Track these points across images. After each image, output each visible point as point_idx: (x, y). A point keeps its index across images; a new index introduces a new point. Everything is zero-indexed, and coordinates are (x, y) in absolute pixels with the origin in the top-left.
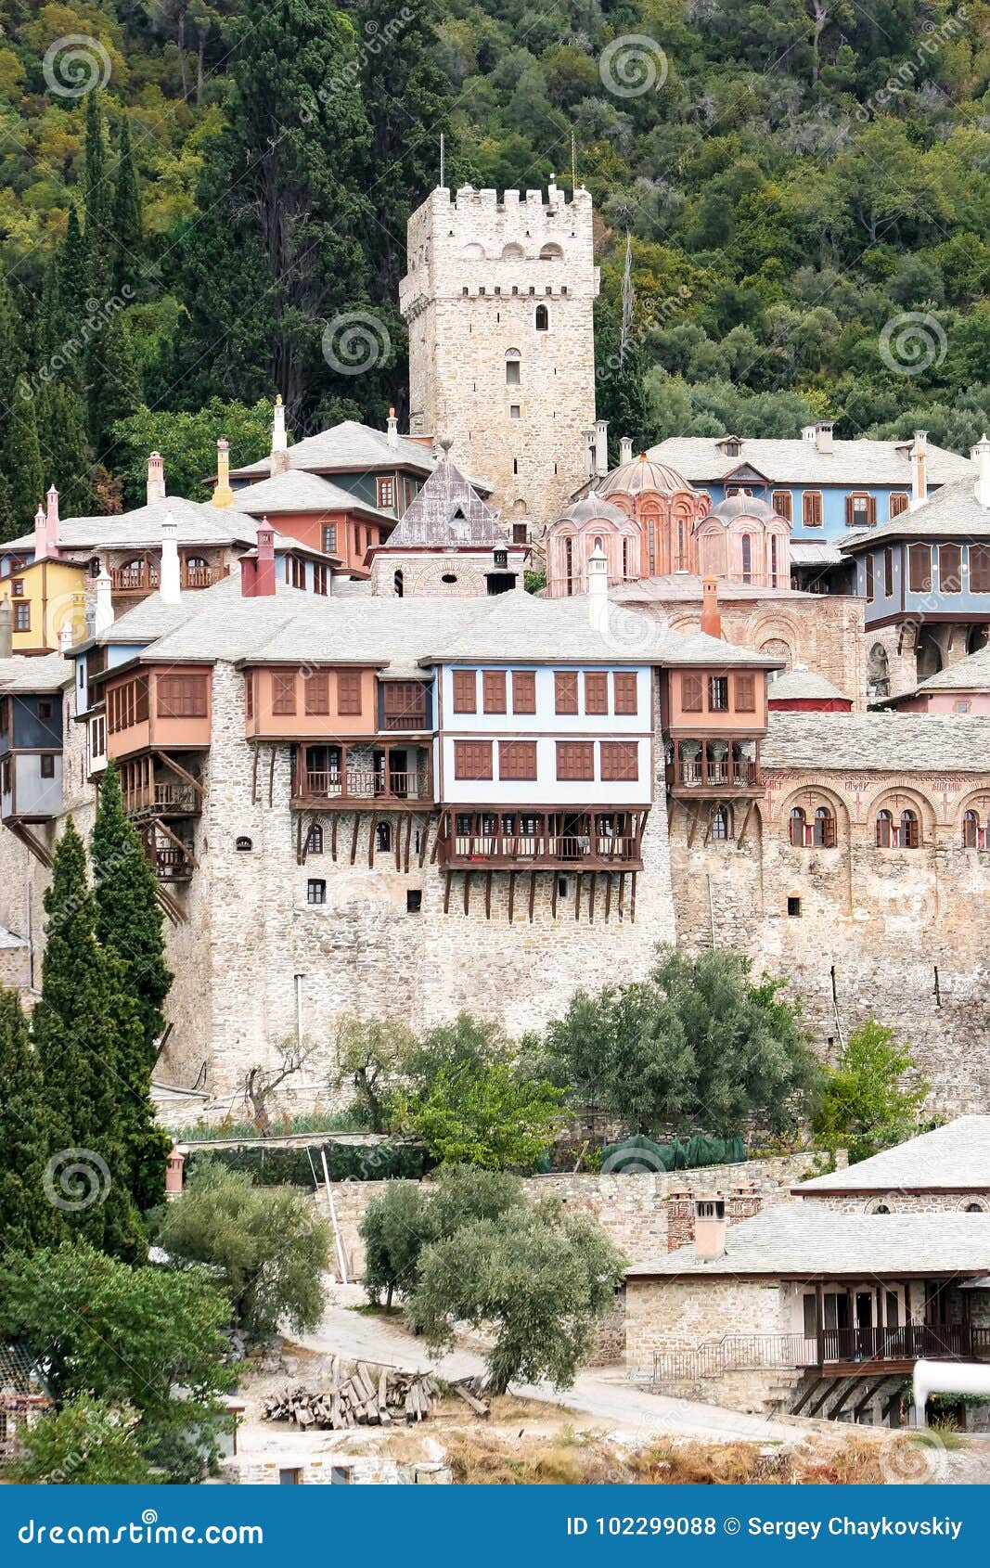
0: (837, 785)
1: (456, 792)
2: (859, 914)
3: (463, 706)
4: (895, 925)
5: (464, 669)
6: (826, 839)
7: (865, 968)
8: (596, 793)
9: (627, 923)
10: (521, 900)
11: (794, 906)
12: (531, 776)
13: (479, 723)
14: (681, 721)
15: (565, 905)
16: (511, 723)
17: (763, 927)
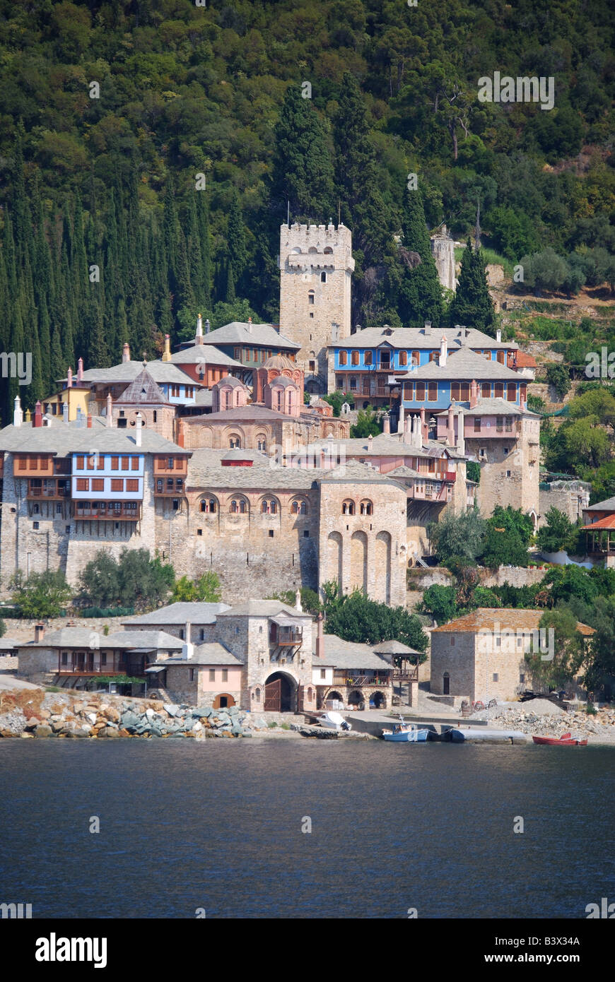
0: (216, 494)
1: (77, 495)
2: (222, 535)
3: (80, 467)
4: (235, 538)
5: (81, 455)
6: (212, 510)
7: (222, 553)
8: (125, 495)
9: (138, 537)
10: (102, 529)
11: (200, 532)
12: (102, 490)
13: (85, 473)
14: (158, 472)
15: (117, 531)
16: (96, 473)
17: (188, 539)
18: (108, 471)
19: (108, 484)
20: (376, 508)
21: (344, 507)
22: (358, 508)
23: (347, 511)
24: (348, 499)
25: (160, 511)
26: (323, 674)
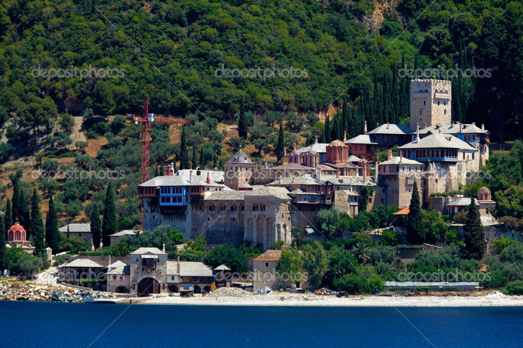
0: (214, 202)
1: (161, 204)
2: (216, 220)
3: (162, 192)
4: (221, 222)
5: (163, 188)
6: (214, 210)
7: (216, 228)
8: (177, 204)
9: (185, 222)
10: (173, 218)
11: (209, 219)
12: (170, 202)
13: (164, 195)
14: (191, 194)
15: (178, 219)
16: (167, 195)
17: (204, 222)
18: (171, 194)
19: (171, 199)
20: (266, 208)
21: (254, 207)
22: (259, 207)
23: (256, 209)
24: (255, 204)
26: (173, 278)
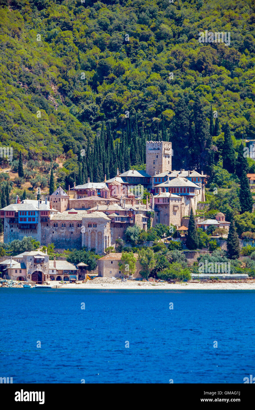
1: (20, 222)
2: (59, 233)
5: (21, 212)
6: (57, 226)
7: (59, 238)
8: (32, 222)
9: (37, 234)
10: (27, 232)
11: (53, 233)
12: (26, 221)
13: (22, 216)
14: (41, 216)
15: (31, 232)
17: (50, 234)
18: (27, 216)
19: (27, 219)
20: (98, 226)
21: (89, 225)
22: (92, 225)
23: (90, 226)
24: (90, 223)
25: (43, 226)
26: (53, 271)
